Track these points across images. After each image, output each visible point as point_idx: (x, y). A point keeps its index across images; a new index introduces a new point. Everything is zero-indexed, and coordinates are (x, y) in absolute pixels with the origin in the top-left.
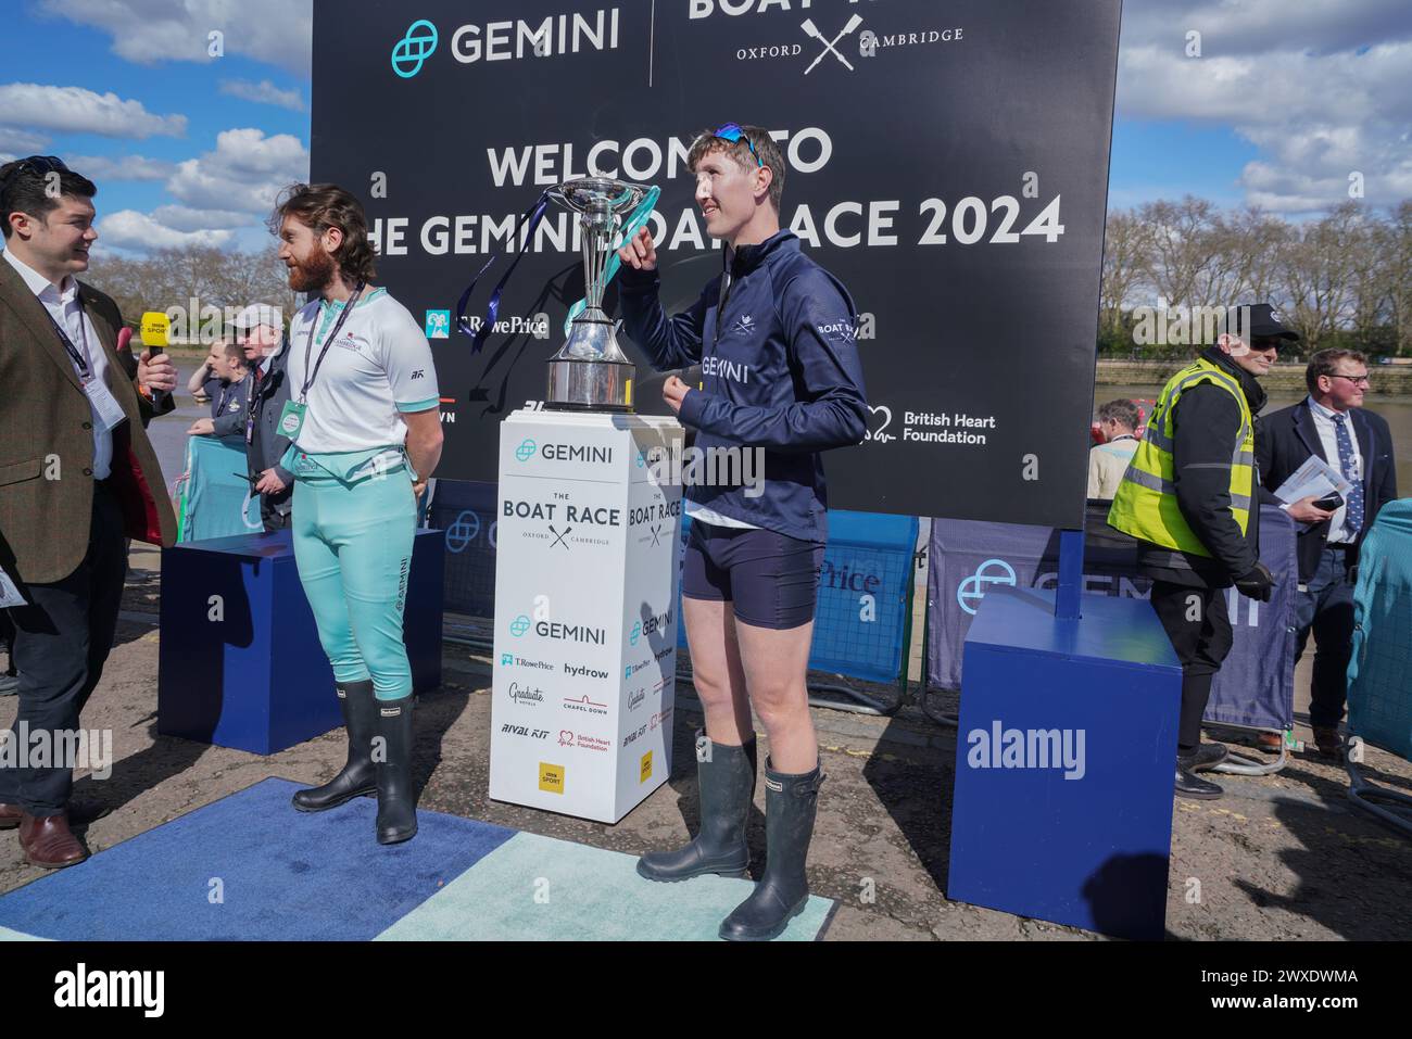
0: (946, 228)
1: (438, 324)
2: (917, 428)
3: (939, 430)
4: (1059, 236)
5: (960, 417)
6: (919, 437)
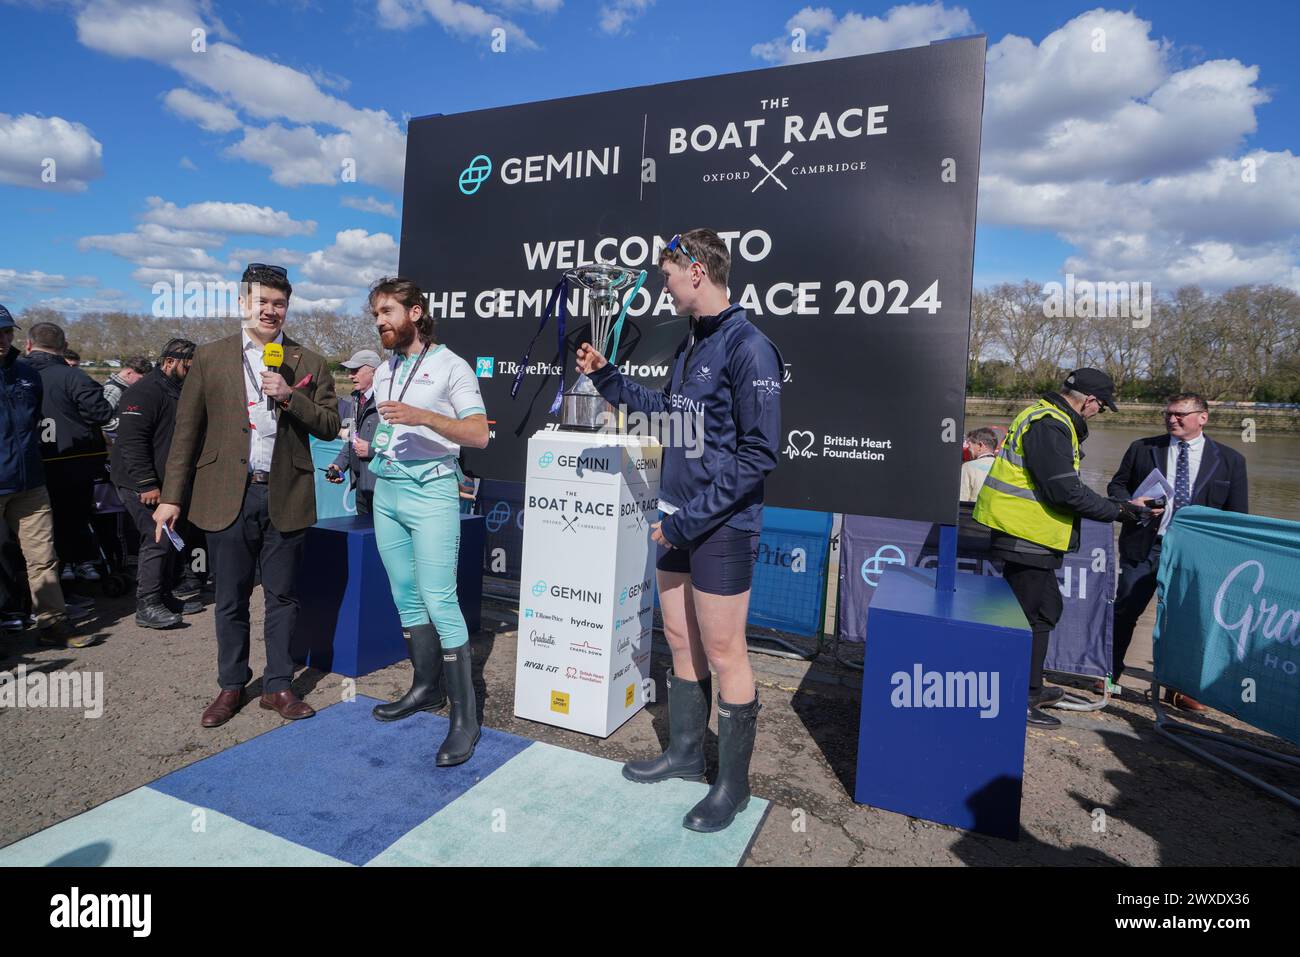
0: (855, 302)
1: (485, 367)
2: (834, 447)
3: (849, 449)
4: (938, 309)
5: (865, 440)
6: (834, 454)
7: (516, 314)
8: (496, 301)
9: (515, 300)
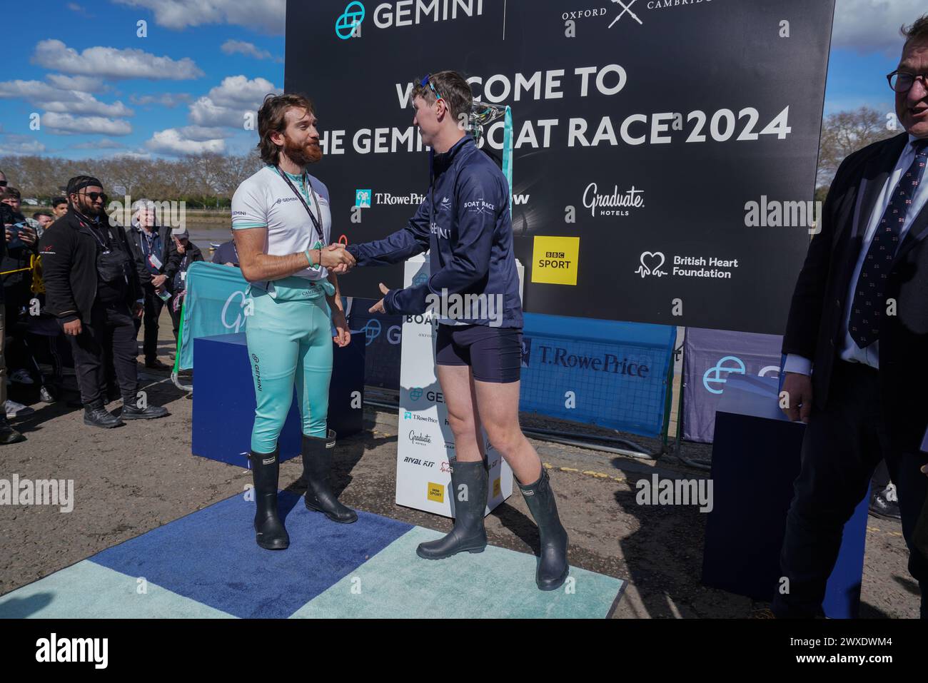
0: (706, 130)
1: (364, 199)
2: (682, 267)
3: (698, 268)
4: (787, 134)
5: (713, 260)
6: (684, 273)
7: (390, 149)
8: (372, 138)
9: (389, 136)
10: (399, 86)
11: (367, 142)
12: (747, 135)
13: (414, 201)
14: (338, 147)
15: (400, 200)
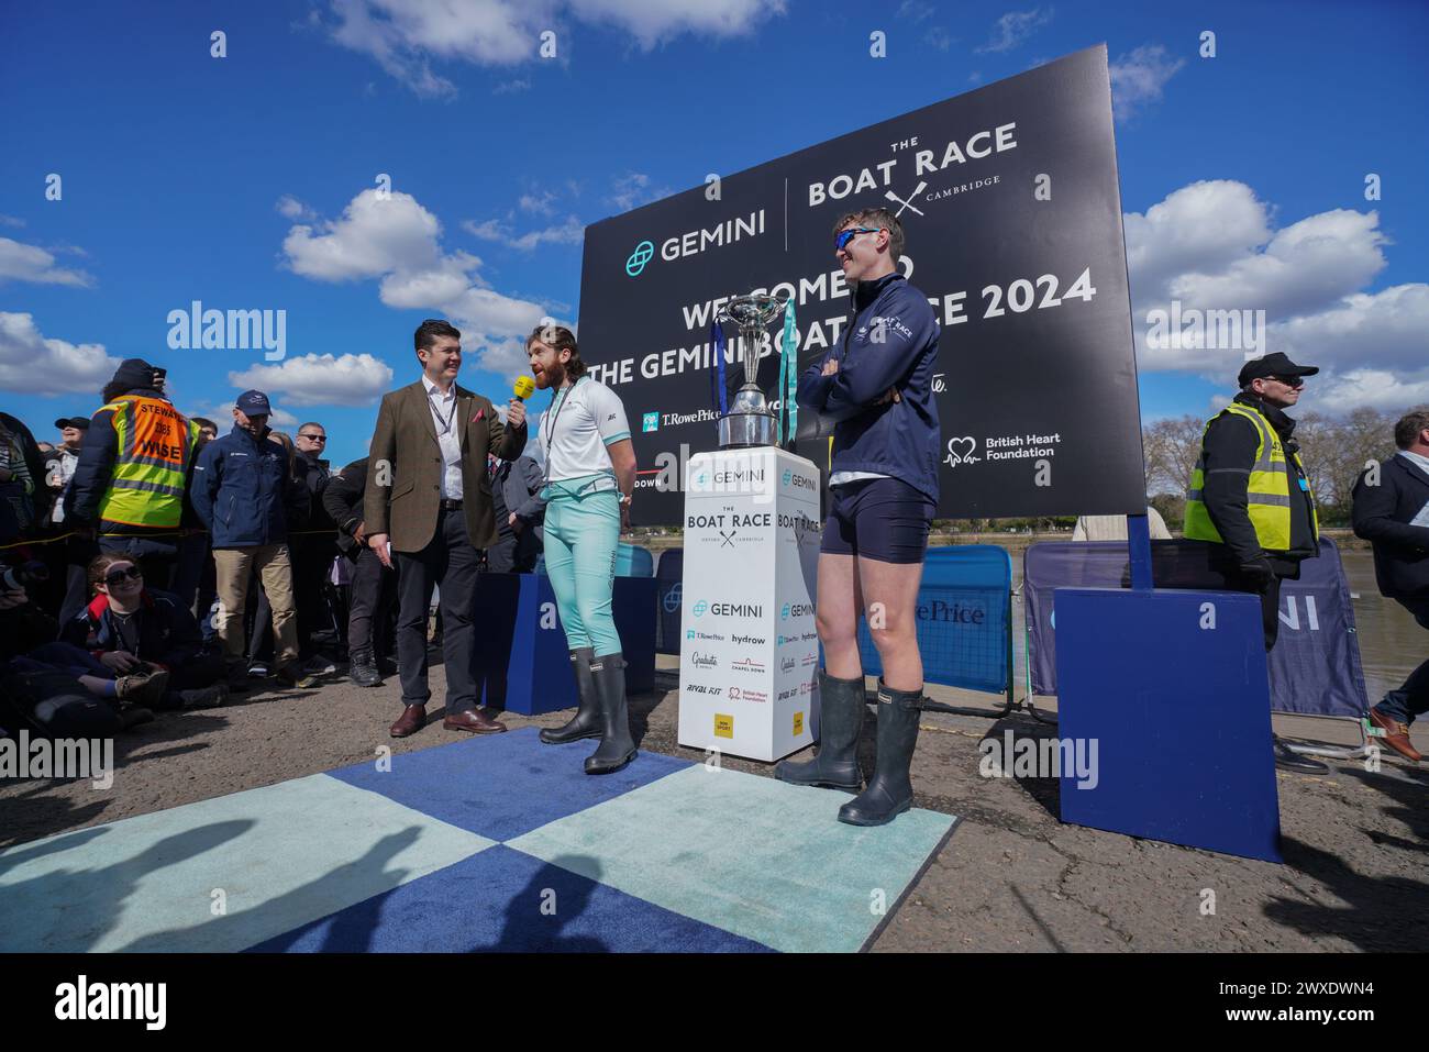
0: (1004, 303)
1: (651, 422)
2: (997, 449)
3: (1015, 449)
4: (1093, 296)
5: (1031, 437)
6: (1000, 456)
7: (677, 370)
8: (660, 362)
9: (676, 358)
10: (685, 310)
11: (655, 366)
12: (1048, 302)
13: (702, 417)
14: (627, 375)
15: (687, 419)
